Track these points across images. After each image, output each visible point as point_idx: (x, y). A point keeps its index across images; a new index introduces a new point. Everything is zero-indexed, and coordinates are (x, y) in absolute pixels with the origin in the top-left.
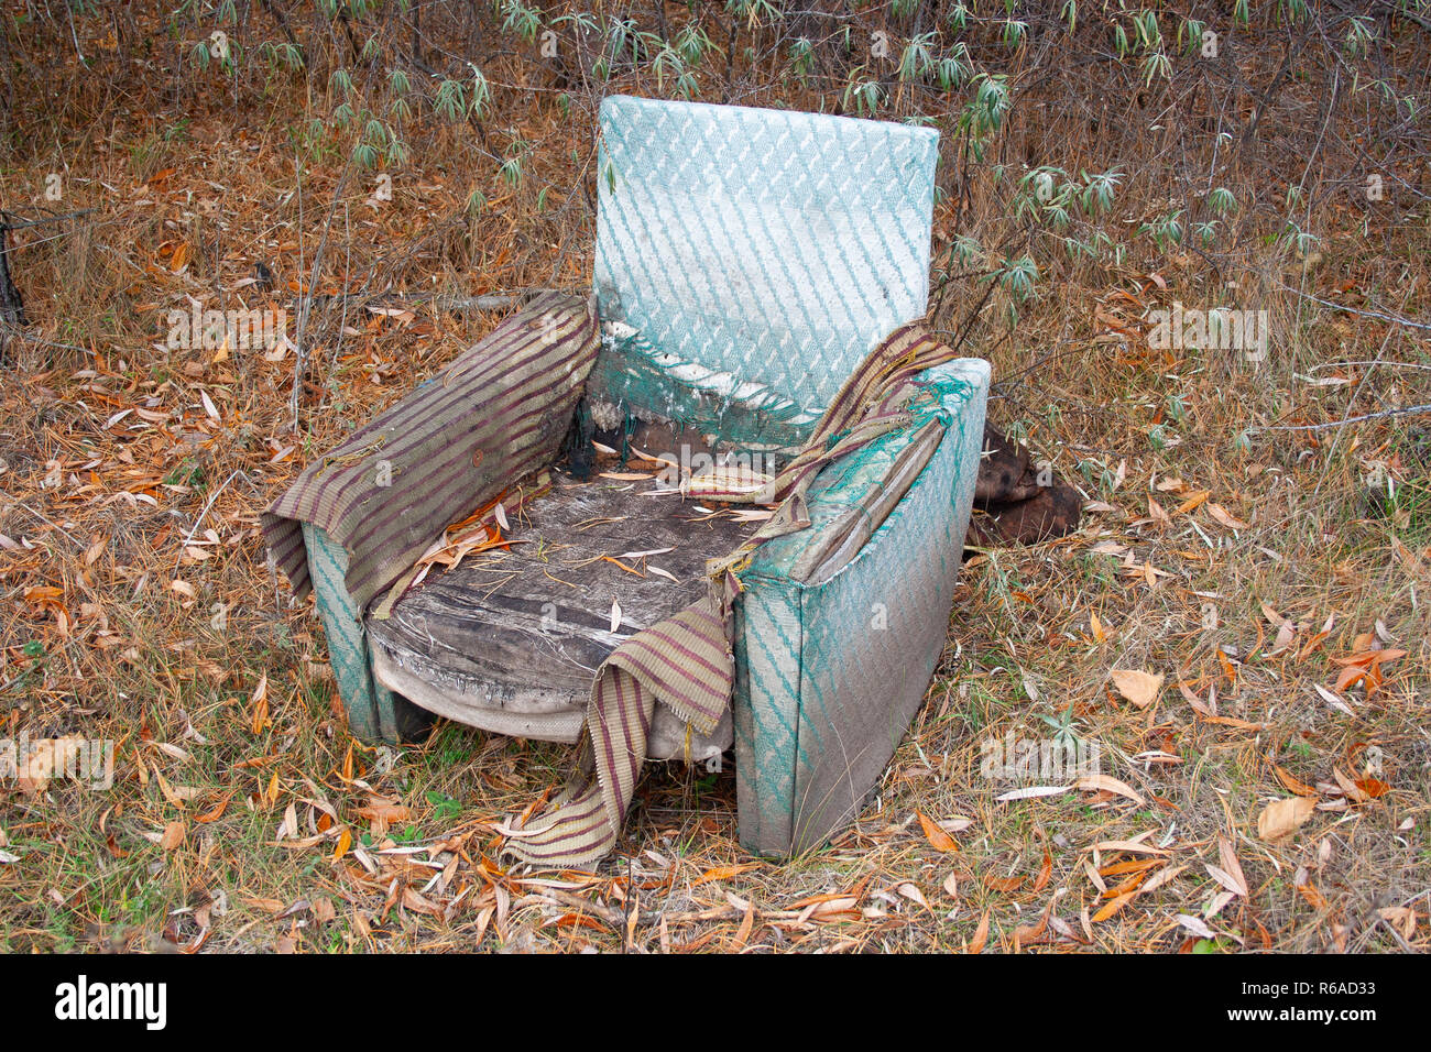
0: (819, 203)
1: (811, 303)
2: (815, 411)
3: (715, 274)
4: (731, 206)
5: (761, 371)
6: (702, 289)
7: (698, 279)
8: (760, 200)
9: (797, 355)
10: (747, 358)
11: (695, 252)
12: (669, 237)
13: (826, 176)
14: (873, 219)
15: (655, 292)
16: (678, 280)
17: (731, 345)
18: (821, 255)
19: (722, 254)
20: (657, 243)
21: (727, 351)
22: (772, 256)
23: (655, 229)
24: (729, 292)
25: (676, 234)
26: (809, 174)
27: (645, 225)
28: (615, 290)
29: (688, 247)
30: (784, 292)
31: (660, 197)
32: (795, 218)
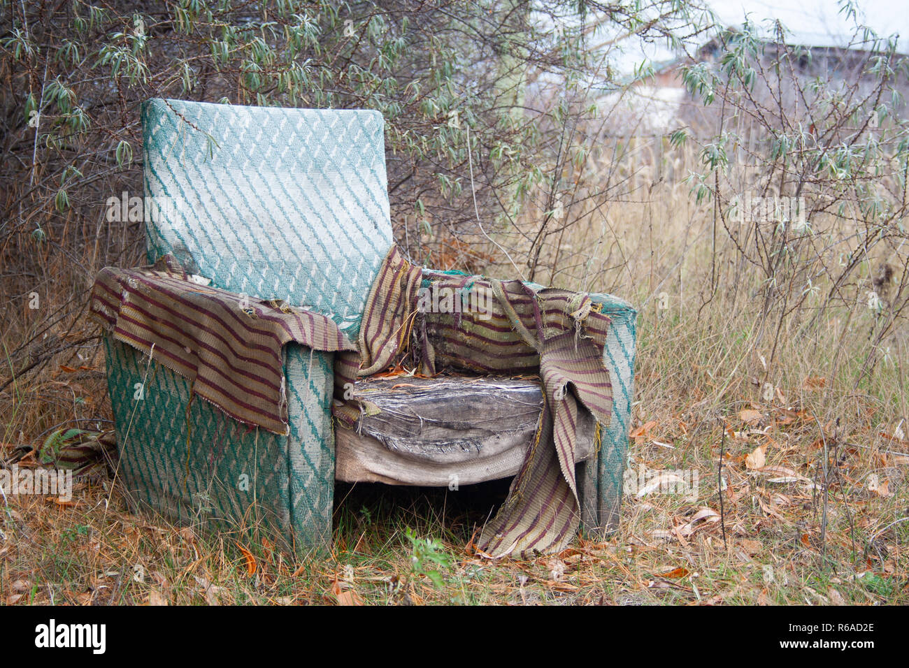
0: (318, 168)
1: (327, 241)
2: (351, 317)
3: (256, 229)
4: (257, 176)
5: (304, 296)
6: (248, 241)
7: (243, 233)
8: (277, 169)
9: (325, 281)
10: (291, 289)
11: (238, 214)
12: (216, 205)
13: (319, 147)
14: (357, 174)
15: (214, 248)
16: (230, 237)
17: (278, 281)
18: (327, 204)
19: (257, 213)
20: (209, 210)
21: (276, 286)
22: (292, 209)
23: (205, 198)
24: (267, 240)
25: (221, 200)
26: (307, 147)
27: (198, 197)
28: (186, 250)
29: (232, 210)
30: (306, 235)
31: (206, 173)
32: (302, 179)
